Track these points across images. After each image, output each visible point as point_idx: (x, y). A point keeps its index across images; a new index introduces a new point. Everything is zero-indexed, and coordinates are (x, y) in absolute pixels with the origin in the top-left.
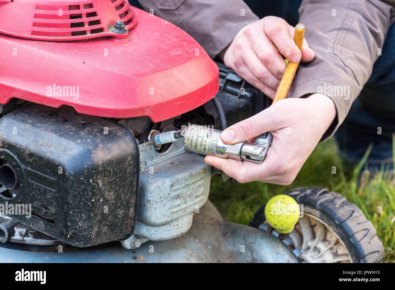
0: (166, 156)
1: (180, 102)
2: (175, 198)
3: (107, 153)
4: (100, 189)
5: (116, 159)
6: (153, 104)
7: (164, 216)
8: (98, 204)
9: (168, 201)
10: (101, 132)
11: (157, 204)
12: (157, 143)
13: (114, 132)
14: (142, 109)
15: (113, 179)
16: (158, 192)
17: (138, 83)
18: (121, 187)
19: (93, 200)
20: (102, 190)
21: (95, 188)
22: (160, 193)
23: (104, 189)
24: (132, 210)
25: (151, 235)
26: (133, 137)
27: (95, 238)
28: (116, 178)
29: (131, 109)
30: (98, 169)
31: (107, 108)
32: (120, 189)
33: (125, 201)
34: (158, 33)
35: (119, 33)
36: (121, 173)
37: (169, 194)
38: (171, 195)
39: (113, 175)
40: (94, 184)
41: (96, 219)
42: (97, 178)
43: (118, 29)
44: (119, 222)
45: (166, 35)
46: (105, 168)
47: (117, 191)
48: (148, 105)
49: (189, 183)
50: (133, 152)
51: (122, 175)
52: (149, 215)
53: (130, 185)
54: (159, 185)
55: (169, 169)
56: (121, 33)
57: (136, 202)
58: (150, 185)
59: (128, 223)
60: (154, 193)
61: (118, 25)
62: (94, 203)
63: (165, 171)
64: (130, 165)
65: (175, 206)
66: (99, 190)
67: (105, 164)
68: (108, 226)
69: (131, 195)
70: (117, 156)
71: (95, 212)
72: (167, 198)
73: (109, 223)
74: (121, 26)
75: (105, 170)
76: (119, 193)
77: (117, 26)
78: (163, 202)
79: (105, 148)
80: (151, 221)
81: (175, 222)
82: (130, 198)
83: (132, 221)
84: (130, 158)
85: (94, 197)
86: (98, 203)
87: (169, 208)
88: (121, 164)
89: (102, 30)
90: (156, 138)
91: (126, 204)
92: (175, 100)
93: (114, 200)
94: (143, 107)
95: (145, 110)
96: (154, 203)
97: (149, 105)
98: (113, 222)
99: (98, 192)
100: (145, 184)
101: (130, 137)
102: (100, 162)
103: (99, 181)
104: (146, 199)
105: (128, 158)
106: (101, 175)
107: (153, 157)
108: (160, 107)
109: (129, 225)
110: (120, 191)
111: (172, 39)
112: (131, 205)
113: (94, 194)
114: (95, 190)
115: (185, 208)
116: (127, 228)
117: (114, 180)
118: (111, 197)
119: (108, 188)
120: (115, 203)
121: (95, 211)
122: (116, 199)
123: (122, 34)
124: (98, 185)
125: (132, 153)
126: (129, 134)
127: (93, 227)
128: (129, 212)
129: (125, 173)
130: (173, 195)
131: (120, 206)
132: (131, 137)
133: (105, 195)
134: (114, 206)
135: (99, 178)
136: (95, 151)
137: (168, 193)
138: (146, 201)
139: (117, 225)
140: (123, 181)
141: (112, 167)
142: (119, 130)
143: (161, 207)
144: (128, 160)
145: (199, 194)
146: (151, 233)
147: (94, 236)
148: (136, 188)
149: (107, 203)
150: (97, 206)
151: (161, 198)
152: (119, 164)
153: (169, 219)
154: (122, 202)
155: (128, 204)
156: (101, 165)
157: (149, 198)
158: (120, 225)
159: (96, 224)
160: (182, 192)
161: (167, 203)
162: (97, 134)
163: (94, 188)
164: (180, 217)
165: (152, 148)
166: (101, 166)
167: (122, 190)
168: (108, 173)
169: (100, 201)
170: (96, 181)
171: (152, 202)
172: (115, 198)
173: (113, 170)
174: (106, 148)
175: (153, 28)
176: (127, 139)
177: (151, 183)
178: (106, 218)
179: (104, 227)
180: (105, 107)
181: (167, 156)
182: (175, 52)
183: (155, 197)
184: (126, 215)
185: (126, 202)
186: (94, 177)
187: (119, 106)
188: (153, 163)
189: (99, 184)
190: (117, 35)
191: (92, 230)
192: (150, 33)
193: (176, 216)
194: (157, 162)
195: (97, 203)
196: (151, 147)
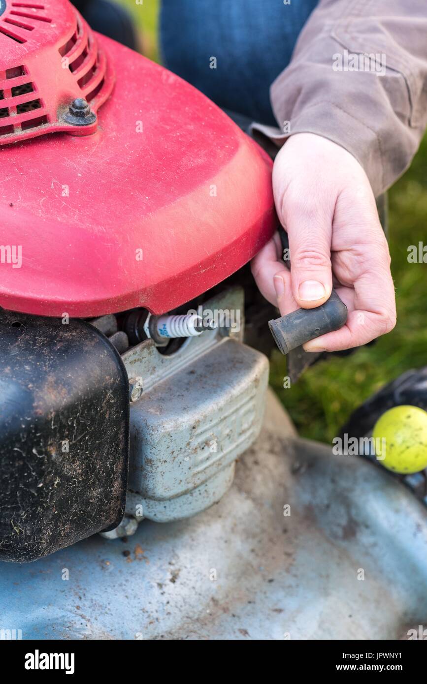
0: (179, 360)
1: (205, 268)
2: (200, 447)
3: (65, 394)
4: (54, 463)
5: (82, 402)
6: (152, 284)
7: (180, 483)
8: (51, 490)
9: (188, 455)
10: (50, 345)
11: (166, 464)
12: (161, 335)
13: (78, 343)
14: (130, 297)
15: (79, 438)
16: (166, 443)
17: (120, 245)
18: (94, 449)
19: (41, 485)
20: (58, 463)
21: (43, 462)
22: (171, 444)
23: (60, 460)
24: (117, 484)
25: (155, 515)
26: (115, 351)
27: (47, 548)
28: (85, 437)
29: (110, 299)
30: (49, 427)
31: (61, 300)
32: (91, 453)
33: (103, 472)
34: (157, 111)
35: (79, 125)
36: (93, 425)
37: (189, 444)
38: (191, 444)
39: (77, 432)
40: (41, 457)
41: (48, 516)
42: (46, 445)
43: (77, 116)
44: (93, 510)
45: (172, 116)
46: (61, 423)
47: (87, 458)
48: (142, 287)
49: (226, 414)
50: (115, 380)
51: (95, 429)
52: (151, 486)
53: (111, 442)
54: (168, 432)
55: (187, 389)
56: (82, 125)
57: (125, 469)
58: (151, 432)
59: (110, 508)
60: (159, 447)
61: (77, 108)
62: (43, 490)
63: (179, 395)
64: (110, 406)
65: (202, 462)
66: (51, 465)
67: (61, 417)
68: (72, 521)
69: (115, 459)
70: (85, 395)
71: (44, 504)
72: (185, 451)
73: (73, 517)
74: (82, 110)
75: (62, 427)
76: (90, 460)
77: (75, 110)
78: (176, 460)
79: (61, 383)
80: (156, 495)
81: (202, 488)
82: (112, 464)
83: (119, 502)
84: (110, 393)
85: (43, 479)
86: (51, 488)
87: (190, 468)
88: (94, 408)
89: (44, 119)
90: (160, 326)
91: (106, 476)
92: (196, 268)
93: (81, 476)
94: (133, 292)
95: (137, 297)
96: (159, 464)
97: (144, 287)
98: (82, 512)
99: (50, 469)
100: (142, 429)
101: (109, 351)
102: (51, 413)
103: (52, 448)
104: (144, 457)
105: (107, 394)
106: (55, 436)
107: (154, 368)
108: (166, 286)
109: (113, 510)
110: (92, 457)
111: (186, 124)
112: (115, 476)
113: (41, 474)
114: (43, 467)
115: (220, 460)
116: (109, 517)
117: (80, 441)
118: (76, 471)
119: (69, 457)
120: (83, 480)
121: (46, 502)
122: (85, 473)
123: (85, 127)
124: (49, 456)
125: (114, 382)
126: (106, 344)
127: (44, 531)
128: (112, 489)
129: (101, 424)
130: (196, 444)
131: (93, 483)
132: (111, 350)
133: (64, 471)
134: (83, 486)
135: (51, 444)
136: (41, 394)
137: (186, 443)
138: (144, 461)
139: (89, 516)
140: (98, 439)
141: (75, 418)
142: (87, 338)
143: (173, 468)
144: (107, 398)
145: (245, 426)
146: (155, 510)
147: (45, 546)
148: (123, 444)
149: (68, 484)
150: (48, 493)
151: (173, 453)
152: (89, 410)
153: (191, 486)
154: (96, 476)
155: (108, 475)
156: (53, 419)
157: (149, 457)
158: (95, 515)
159: (48, 524)
160: (213, 434)
161: (185, 459)
162: (44, 351)
163: (41, 462)
164: (210, 478)
165: (153, 351)
166: (53, 422)
167: (97, 454)
168: (68, 430)
169: (54, 484)
170: (44, 450)
171: (155, 462)
172: (83, 472)
173: (78, 423)
174: (63, 383)
175: (146, 99)
176: (102, 356)
177: (154, 427)
178: (68, 511)
179: (64, 524)
180: (57, 300)
181: (182, 358)
182: (192, 159)
183: (162, 454)
184: (107, 495)
185: (105, 474)
186: (41, 444)
187: (85, 294)
188: (155, 378)
189: (51, 454)
190: (76, 129)
191: (41, 536)
192: (141, 111)
193: (202, 477)
194: (163, 375)
195: (47, 489)
196: (151, 350)
